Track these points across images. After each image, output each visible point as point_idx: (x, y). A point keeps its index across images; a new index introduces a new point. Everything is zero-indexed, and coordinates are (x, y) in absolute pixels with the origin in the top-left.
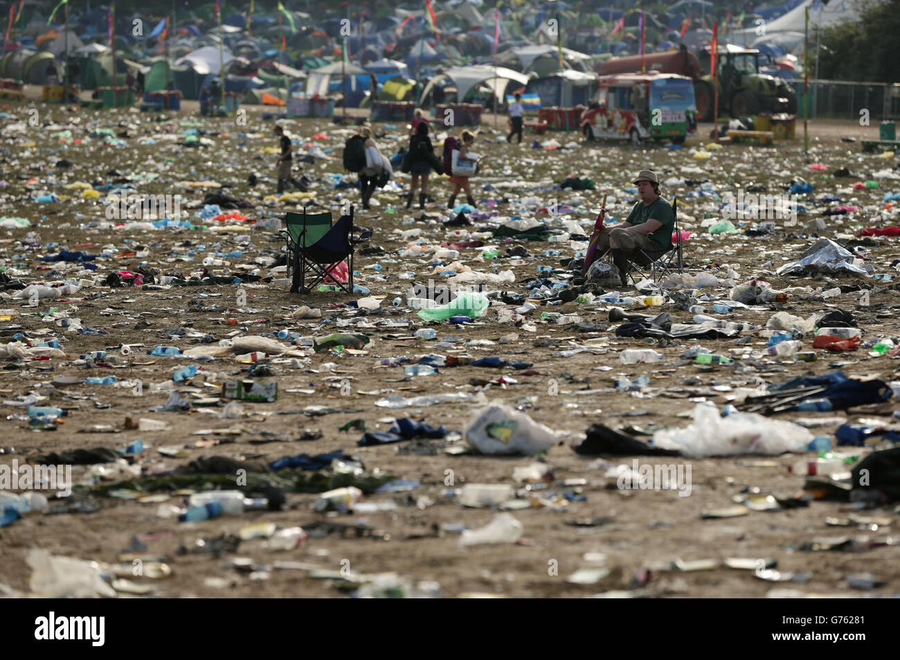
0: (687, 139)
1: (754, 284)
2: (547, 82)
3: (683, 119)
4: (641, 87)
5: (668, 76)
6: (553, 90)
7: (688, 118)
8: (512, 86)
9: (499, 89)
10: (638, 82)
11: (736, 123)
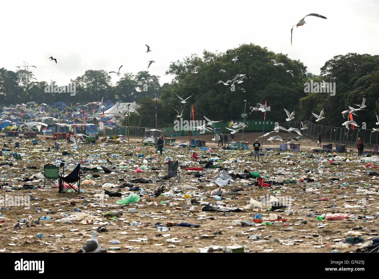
0: (96, 142)
1: (220, 190)
2: (53, 126)
3: (95, 136)
4: (83, 128)
5: (91, 124)
6: (55, 128)
7: (96, 136)
8: (43, 127)
9: (39, 128)
10: (83, 126)
11: (109, 137)
